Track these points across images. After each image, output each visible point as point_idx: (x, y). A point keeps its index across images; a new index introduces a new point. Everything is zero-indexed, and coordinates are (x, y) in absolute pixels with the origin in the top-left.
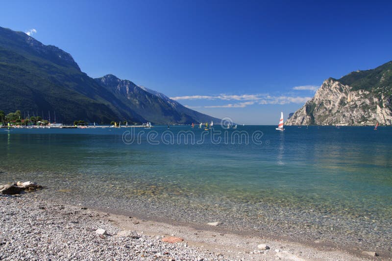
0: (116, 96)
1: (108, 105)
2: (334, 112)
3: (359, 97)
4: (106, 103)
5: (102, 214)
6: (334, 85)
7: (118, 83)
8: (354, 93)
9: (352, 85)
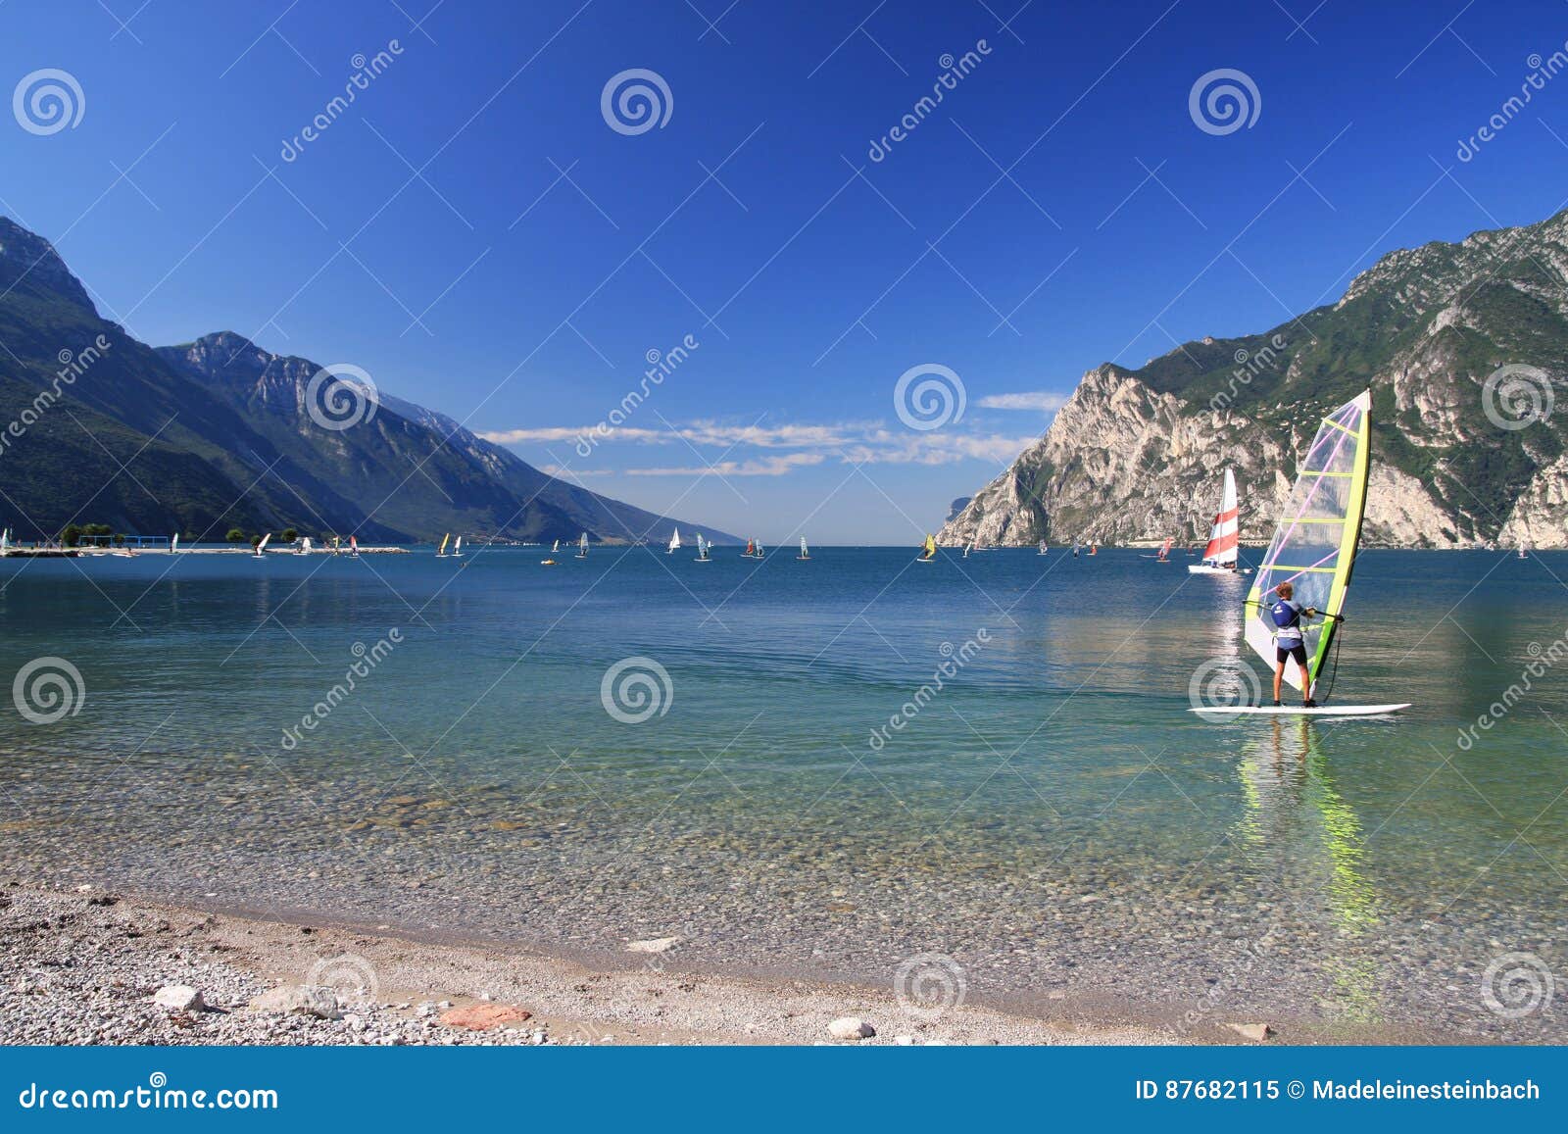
0: (250, 421)
1: (217, 460)
2: (1120, 494)
3: (1214, 439)
4: (208, 452)
5: (183, 920)
6: (1122, 389)
7: (261, 369)
8: (1194, 425)
9: (1186, 392)
